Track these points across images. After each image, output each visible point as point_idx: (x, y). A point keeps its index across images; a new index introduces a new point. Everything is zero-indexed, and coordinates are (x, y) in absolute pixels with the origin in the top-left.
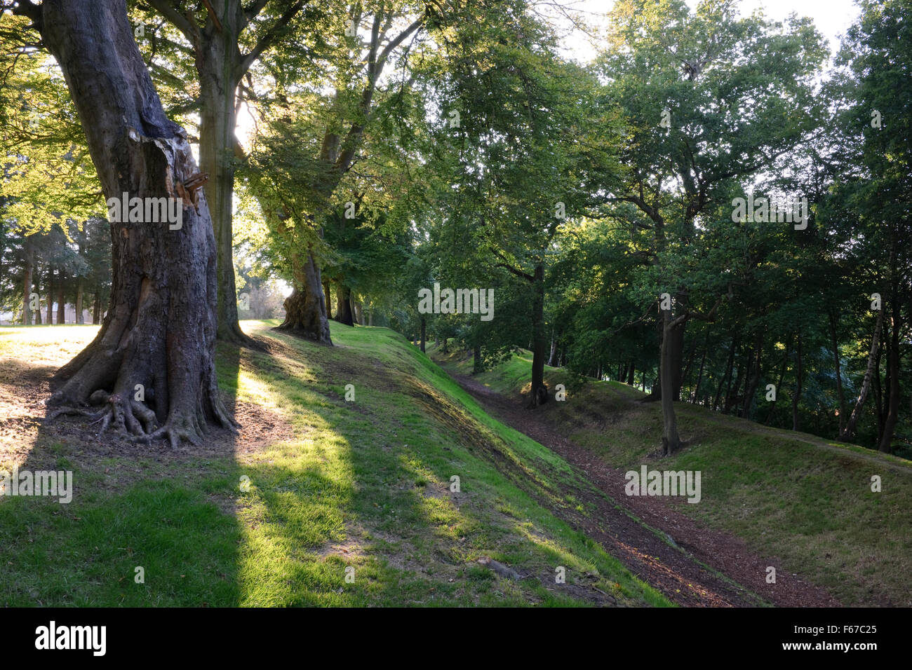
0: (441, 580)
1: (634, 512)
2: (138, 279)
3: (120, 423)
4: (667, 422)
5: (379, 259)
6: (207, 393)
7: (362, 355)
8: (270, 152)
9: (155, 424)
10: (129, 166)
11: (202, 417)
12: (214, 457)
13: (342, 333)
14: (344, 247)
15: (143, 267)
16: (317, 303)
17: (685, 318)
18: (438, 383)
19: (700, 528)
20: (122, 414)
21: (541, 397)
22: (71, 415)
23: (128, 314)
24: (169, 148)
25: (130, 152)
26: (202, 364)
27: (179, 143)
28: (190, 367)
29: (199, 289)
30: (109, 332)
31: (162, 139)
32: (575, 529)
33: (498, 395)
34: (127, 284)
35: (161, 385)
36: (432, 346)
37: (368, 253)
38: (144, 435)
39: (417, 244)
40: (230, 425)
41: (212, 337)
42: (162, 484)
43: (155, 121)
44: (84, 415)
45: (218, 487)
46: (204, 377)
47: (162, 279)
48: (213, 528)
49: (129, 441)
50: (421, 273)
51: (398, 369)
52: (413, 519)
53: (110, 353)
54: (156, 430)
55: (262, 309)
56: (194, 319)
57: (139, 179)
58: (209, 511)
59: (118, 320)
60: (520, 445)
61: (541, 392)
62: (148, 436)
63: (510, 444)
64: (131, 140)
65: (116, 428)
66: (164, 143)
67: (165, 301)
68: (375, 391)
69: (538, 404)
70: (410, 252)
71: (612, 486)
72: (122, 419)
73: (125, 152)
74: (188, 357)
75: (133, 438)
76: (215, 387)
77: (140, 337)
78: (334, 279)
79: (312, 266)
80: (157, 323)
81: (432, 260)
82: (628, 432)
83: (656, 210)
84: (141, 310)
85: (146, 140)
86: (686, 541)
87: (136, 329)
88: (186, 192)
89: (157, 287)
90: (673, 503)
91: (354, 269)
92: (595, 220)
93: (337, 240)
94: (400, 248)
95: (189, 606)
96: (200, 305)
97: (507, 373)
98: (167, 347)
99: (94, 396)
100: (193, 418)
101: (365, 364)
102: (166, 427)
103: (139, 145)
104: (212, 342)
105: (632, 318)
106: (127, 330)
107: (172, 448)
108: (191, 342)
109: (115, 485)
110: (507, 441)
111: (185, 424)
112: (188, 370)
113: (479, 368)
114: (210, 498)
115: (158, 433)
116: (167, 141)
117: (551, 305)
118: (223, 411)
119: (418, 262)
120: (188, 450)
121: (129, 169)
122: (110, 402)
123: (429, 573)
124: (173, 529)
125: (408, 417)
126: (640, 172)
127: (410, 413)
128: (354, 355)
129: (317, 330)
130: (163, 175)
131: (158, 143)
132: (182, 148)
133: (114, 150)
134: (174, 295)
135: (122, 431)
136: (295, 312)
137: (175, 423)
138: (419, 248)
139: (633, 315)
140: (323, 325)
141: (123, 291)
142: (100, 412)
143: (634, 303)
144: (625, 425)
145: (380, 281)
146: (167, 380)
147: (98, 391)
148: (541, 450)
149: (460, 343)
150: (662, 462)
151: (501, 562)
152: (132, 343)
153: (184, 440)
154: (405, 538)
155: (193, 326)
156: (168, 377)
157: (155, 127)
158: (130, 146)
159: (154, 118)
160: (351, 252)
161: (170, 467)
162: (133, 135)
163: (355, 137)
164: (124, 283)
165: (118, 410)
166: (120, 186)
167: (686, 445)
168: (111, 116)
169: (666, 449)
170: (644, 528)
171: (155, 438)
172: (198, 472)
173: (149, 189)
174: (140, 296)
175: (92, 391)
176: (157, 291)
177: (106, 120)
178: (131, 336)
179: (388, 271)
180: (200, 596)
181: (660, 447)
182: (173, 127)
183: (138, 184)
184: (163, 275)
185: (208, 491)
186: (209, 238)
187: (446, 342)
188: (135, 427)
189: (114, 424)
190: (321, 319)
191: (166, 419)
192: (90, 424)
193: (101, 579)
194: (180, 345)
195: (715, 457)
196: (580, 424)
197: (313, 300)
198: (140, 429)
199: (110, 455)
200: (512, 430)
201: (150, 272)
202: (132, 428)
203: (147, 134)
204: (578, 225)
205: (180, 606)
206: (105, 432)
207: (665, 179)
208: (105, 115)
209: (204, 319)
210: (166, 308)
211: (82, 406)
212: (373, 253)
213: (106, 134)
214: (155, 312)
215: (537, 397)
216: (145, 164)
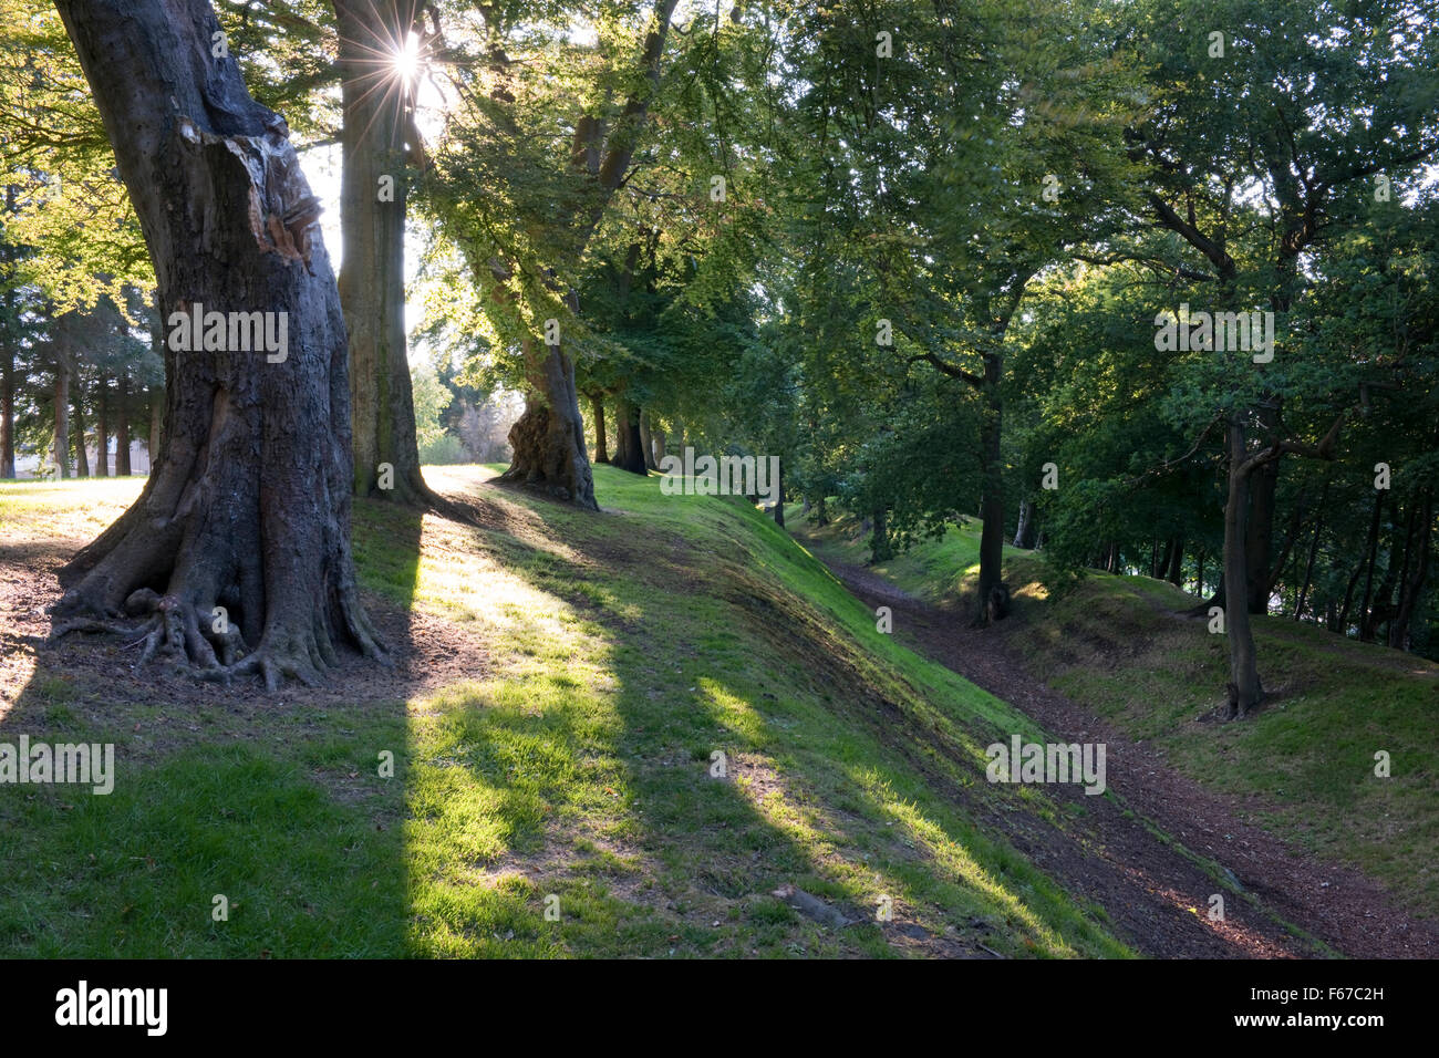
0: (697, 923)
1: (1166, 823)
2: (207, 391)
3: (176, 646)
4: (1236, 654)
5: (693, 349)
6: (336, 594)
7: (651, 527)
8: (471, 155)
9: (240, 647)
10: (184, 187)
11: (326, 636)
12: (339, 705)
13: (619, 488)
14: (627, 327)
15: (215, 371)
16: (568, 432)
17: (1274, 453)
18: (792, 579)
19: (1295, 856)
20: (179, 630)
21: (997, 605)
22: (90, 632)
23: (192, 453)
24: (256, 154)
25: (184, 163)
26: (326, 541)
27: (275, 143)
28: (301, 547)
29: (316, 408)
30: (159, 487)
31: (243, 137)
32: (1027, 849)
33: (918, 602)
34: (188, 401)
35: (251, 579)
36: (798, 511)
37: (672, 340)
38: (218, 668)
39: (762, 321)
40: (377, 651)
41: (343, 493)
42: (233, 752)
43: (229, 105)
44: (114, 632)
45: (332, 758)
46: (330, 565)
47: (248, 390)
48: (308, 826)
49: (190, 678)
50: (769, 375)
51: (717, 552)
52: (673, 818)
53: (161, 523)
54: (242, 658)
55: (485, 446)
56: (308, 462)
57: (203, 211)
58: (307, 798)
59: (174, 464)
60: (947, 695)
61: (998, 597)
62: (225, 669)
63: (926, 693)
64: (185, 141)
65: (169, 655)
66: (244, 145)
67: (255, 431)
68: (660, 592)
69: (991, 620)
70: (749, 335)
71: (1126, 775)
72: (180, 640)
73: (175, 163)
74: (297, 531)
75: (199, 673)
76: (350, 583)
77: (213, 493)
78: (612, 390)
79: (558, 364)
80: (243, 470)
81: (790, 350)
82: (1162, 672)
83: (1222, 245)
84: (214, 446)
85: (212, 139)
86: (1265, 880)
87: (206, 481)
88: (288, 234)
89: (240, 405)
90: (1245, 808)
91: (645, 370)
92: (1104, 267)
93: (613, 316)
94: (732, 328)
95: (237, 956)
96: (318, 436)
97: (934, 561)
98: (260, 512)
99: (132, 599)
100: (308, 639)
101: (654, 544)
102: (257, 653)
103: (199, 149)
104: (342, 503)
105: (1168, 455)
106: (190, 482)
107: (266, 691)
108: (303, 503)
109: (148, 752)
110: (919, 688)
111: (291, 648)
112: (298, 553)
113: (884, 552)
114: (316, 775)
115: (244, 664)
116: (251, 140)
117: (1017, 431)
118: (365, 627)
119: (765, 355)
120: (295, 694)
121: (184, 194)
122: (159, 611)
123: (681, 912)
124: (236, 828)
125: (711, 639)
126: (1189, 170)
127: (717, 631)
128: (636, 528)
129: (569, 482)
130: (244, 202)
131: (231, 146)
132: (279, 153)
133: (158, 159)
134: (269, 420)
135: (179, 659)
136: (529, 450)
137: (275, 646)
138: (766, 328)
139: (1170, 449)
140: (580, 474)
141: (182, 413)
142: (142, 628)
143: (1170, 426)
144: (1156, 659)
145: (695, 392)
146: (262, 571)
147: (140, 591)
148: (989, 704)
149: (846, 505)
150: (1226, 730)
151: (817, 895)
152: (199, 504)
153: (289, 677)
154: (650, 849)
155: (306, 474)
156: (263, 566)
157: (230, 116)
158: (184, 151)
159: (227, 99)
160: (640, 338)
161: (253, 723)
162: (189, 132)
163: (632, 121)
164: (183, 398)
165: (173, 624)
166: (171, 225)
167: (1275, 698)
168: (150, 97)
169: (1234, 705)
170: (1177, 855)
171: (239, 673)
172: (302, 732)
173: (221, 228)
174: (211, 423)
175: (131, 591)
176: (240, 412)
177: (141, 105)
178: (198, 494)
179: (708, 372)
180: (259, 940)
181: (1224, 703)
182: (261, 115)
183: (201, 219)
184: (249, 383)
185: (313, 763)
186: (332, 315)
187: (823, 503)
188: (203, 653)
189: (166, 648)
190: (576, 461)
191: (260, 638)
192: (124, 648)
193: (92, 908)
194: (282, 507)
195: (1331, 721)
196: (1070, 658)
197: (561, 427)
198: (212, 657)
199: (148, 700)
200: (936, 667)
201: (227, 378)
202: (198, 655)
203: (217, 129)
204: (1070, 277)
205: (221, 956)
206: (149, 662)
207: (1240, 181)
208: (139, 96)
209: (326, 462)
210: (256, 444)
211: (113, 616)
212: (682, 339)
213: (144, 131)
214: (239, 450)
215: (990, 606)
216: (211, 184)
